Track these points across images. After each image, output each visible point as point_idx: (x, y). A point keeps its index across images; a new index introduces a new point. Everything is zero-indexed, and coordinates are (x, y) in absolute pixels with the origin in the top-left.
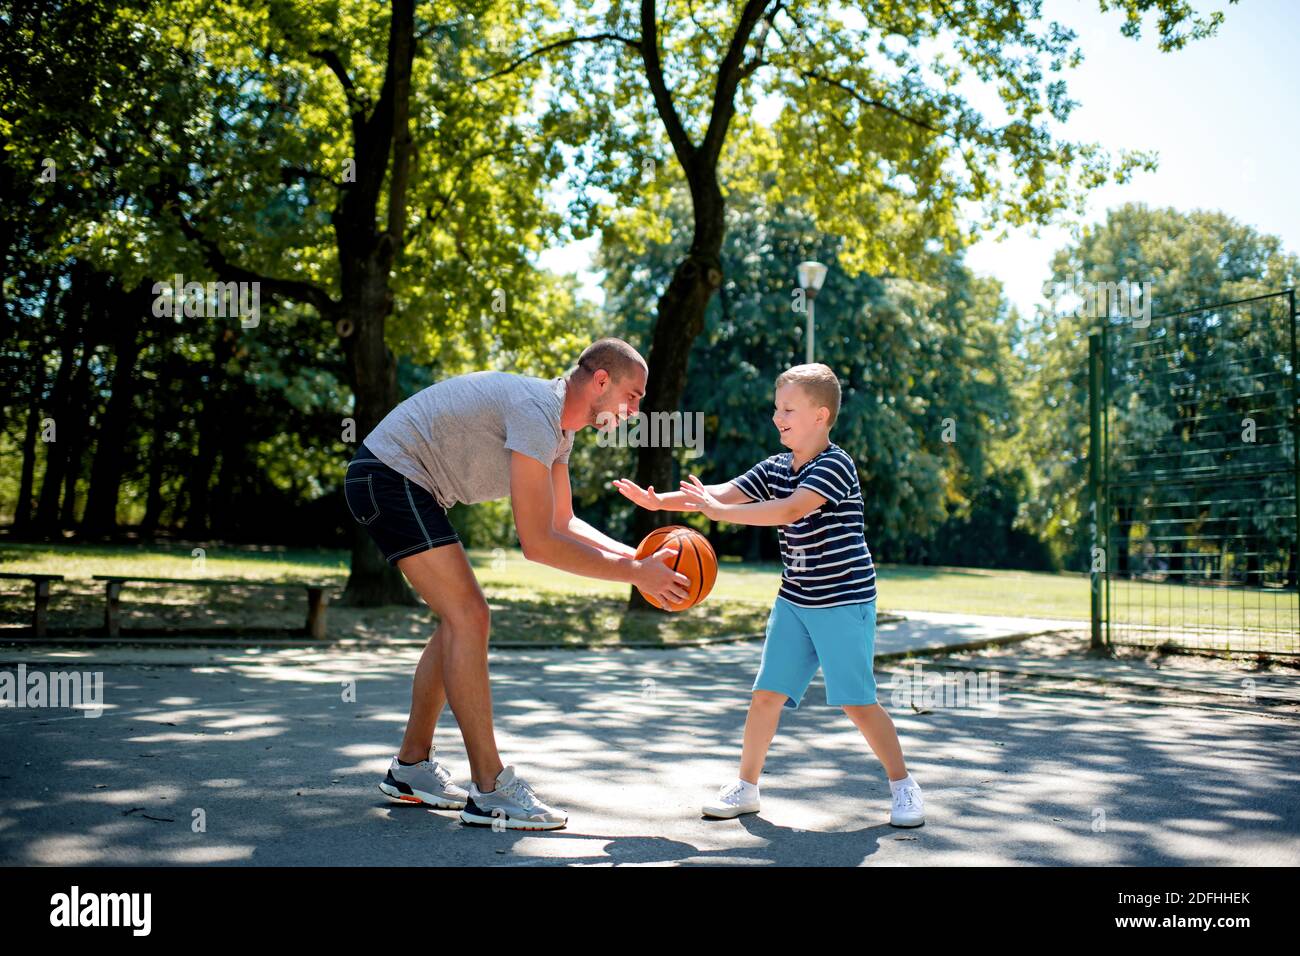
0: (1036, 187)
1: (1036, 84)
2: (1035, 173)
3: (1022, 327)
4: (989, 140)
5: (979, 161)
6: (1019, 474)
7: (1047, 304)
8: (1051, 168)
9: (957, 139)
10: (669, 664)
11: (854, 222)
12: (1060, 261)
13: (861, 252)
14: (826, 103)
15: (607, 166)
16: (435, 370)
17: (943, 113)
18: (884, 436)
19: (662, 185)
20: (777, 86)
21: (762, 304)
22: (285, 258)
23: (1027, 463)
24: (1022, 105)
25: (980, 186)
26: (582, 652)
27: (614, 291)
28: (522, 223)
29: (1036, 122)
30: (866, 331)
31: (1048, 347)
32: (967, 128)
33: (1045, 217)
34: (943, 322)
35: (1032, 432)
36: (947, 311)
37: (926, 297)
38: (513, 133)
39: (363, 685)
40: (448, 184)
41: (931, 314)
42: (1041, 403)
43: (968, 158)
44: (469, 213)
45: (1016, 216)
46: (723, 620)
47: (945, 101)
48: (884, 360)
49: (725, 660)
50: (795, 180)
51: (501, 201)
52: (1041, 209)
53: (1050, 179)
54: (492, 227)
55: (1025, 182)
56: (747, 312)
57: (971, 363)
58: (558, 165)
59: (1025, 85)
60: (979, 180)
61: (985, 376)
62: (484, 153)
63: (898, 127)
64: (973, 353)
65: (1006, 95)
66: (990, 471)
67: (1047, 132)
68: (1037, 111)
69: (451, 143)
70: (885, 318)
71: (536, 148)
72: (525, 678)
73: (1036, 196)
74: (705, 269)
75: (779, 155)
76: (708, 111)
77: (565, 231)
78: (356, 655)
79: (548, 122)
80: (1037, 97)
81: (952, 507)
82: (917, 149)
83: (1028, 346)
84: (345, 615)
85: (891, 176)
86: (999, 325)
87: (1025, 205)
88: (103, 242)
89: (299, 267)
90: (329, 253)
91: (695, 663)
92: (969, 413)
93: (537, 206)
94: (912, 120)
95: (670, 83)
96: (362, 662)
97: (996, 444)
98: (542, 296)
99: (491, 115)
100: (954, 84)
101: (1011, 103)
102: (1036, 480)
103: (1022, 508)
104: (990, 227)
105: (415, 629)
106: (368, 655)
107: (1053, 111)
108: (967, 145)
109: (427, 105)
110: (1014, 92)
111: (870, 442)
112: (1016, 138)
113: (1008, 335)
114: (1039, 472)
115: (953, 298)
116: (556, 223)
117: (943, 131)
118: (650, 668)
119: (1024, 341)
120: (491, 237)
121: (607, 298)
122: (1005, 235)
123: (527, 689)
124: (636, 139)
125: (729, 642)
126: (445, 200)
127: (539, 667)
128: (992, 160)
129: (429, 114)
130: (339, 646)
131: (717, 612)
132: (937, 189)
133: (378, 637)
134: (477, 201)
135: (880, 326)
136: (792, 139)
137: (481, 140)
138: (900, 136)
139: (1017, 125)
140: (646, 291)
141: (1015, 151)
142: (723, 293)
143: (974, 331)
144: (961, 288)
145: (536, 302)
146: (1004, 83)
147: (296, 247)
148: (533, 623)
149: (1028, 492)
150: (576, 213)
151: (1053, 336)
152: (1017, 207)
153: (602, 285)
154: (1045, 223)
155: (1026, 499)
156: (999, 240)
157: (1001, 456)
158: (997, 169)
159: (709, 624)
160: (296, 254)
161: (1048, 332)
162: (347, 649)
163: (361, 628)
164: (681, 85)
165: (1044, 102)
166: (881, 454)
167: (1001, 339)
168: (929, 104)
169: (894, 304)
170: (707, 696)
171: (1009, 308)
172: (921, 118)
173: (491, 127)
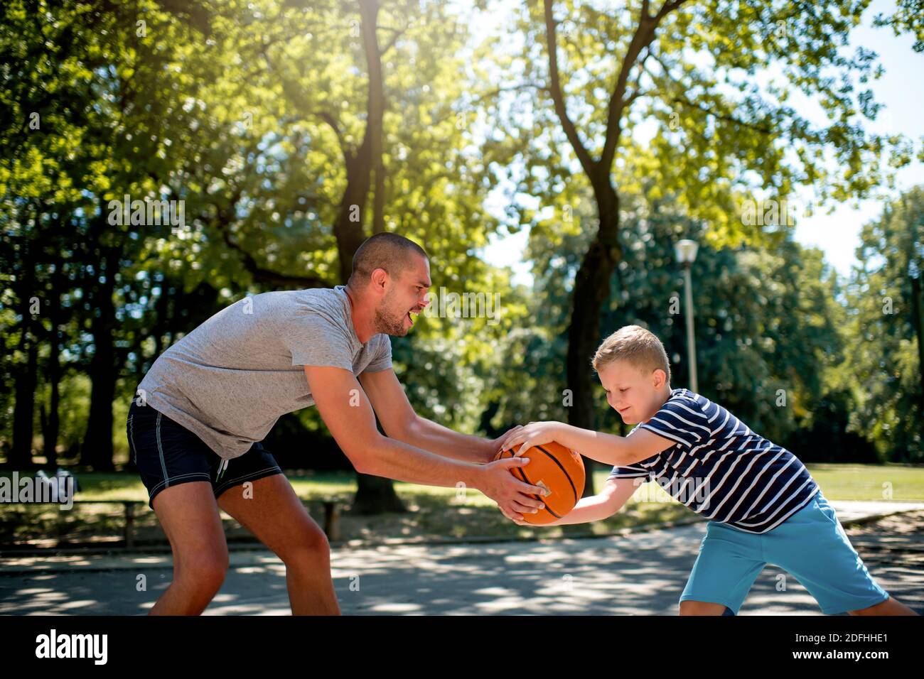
0: (855, 170)
1: (849, 95)
2: (854, 160)
3: (841, 283)
4: (816, 139)
5: (810, 156)
6: (848, 393)
7: (859, 264)
8: (866, 156)
9: (792, 140)
10: (601, 551)
11: (717, 210)
12: (866, 232)
13: (723, 231)
14: (689, 122)
15: (530, 180)
16: (413, 338)
17: (780, 120)
18: (745, 369)
19: (571, 192)
20: (651, 112)
21: (648, 278)
22: (299, 261)
23: (853, 384)
24: (838, 112)
25: (812, 175)
26: (533, 544)
27: (540, 274)
28: (470, 224)
29: (852, 122)
30: (725, 292)
31: (863, 296)
32: (799, 131)
33: (864, 193)
34: (783, 282)
35: (856, 359)
36: (784, 274)
37: (769, 265)
38: (460, 161)
39: (366, 579)
40: (416, 201)
41: (773, 277)
42: (860, 338)
43: (801, 154)
44: (432, 219)
45: (841, 194)
46: (639, 514)
47: (780, 112)
48: (741, 313)
49: (645, 546)
50: (669, 180)
51: (455, 211)
52: (860, 188)
53: (865, 163)
54: (449, 230)
55: (846, 168)
56: (636, 284)
57: (806, 311)
58: (494, 181)
59: (841, 95)
60: (810, 170)
61: (817, 321)
62: (440, 175)
63: (746, 134)
64: (806, 304)
65: (826, 105)
66: (825, 391)
67: (861, 129)
68: (851, 114)
69: (416, 168)
70: (739, 282)
71: (478, 169)
72: (490, 568)
73: (855, 178)
74: (608, 248)
75: (656, 163)
76: (603, 134)
77: (502, 229)
78: (362, 553)
79: (485, 149)
80: (851, 103)
81: (798, 419)
82: (761, 150)
83: (847, 296)
84: (354, 522)
85: (742, 172)
86: (824, 282)
87: (847, 185)
88: (170, 256)
89: (310, 266)
90: (332, 255)
91: (623, 551)
92: (807, 349)
93: (481, 213)
94: (755, 128)
95: (572, 116)
96: (366, 559)
97: (829, 370)
98: (488, 279)
99: (443, 147)
100: (784, 100)
101: (830, 111)
102: (861, 396)
103: (853, 417)
104: (821, 204)
105: (406, 531)
106: (370, 553)
107: (864, 113)
108: (799, 143)
109: (396, 143)
110: (832, 102)
111: (735, 373)
112: (837, 136)
113: (831, 289)
114: (863, 389)
115: (789, 264)
116: (495, 224)
117: (779, 134)
118: (588, 556)
119: (843, 292)
120: (449, 237)
121: (536, 280)
122: (833, 209)
123: (492, 578)
124: (551, 158)
125: (645, 531)
126: (413, 212)
127: (500, 559)
128: (819, 154)
129: (398, 150)
130: (349, 547)
131: (634, 507)
132: (778, 179)
133: (378, 538)
134: (436, 212)
135: (736, 289)
136: (666, 151)
137: (436, 167)
138: (747, 141)
139: (837, 126)
140: (562, 273)
141: (837, 145)
142: (619, 273)
143: (806, 288)
144: (794, 257)
145: (483, 283)
146: (823, 96)
147: (307, 251)
148: (494, 523)
149: (855, 405)
150: (510, 215)
151: (866, 288)
152: (841, 188)
153: (531, 271)
154: (864, 198)
155: (855, 409)
156: (829, 213)
157: (833, 379)
158: (823, 160)
159: (629, 518)
160: (307, 256)
161: (862, 284)
162: (355, 549)
163: (365, 531)
164: (581, 117)
165: (856, 106)
166: (743, 382)
167: (826, 292)
168: (769, 116)
169: (745, 271)
170: (638, 579)
171: (830, 269)
172: (762, 127)
173: (444, 155)
